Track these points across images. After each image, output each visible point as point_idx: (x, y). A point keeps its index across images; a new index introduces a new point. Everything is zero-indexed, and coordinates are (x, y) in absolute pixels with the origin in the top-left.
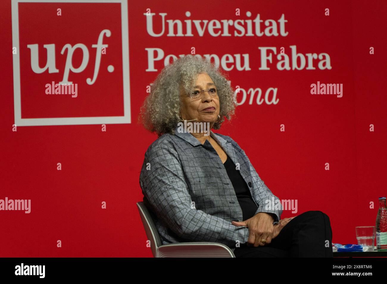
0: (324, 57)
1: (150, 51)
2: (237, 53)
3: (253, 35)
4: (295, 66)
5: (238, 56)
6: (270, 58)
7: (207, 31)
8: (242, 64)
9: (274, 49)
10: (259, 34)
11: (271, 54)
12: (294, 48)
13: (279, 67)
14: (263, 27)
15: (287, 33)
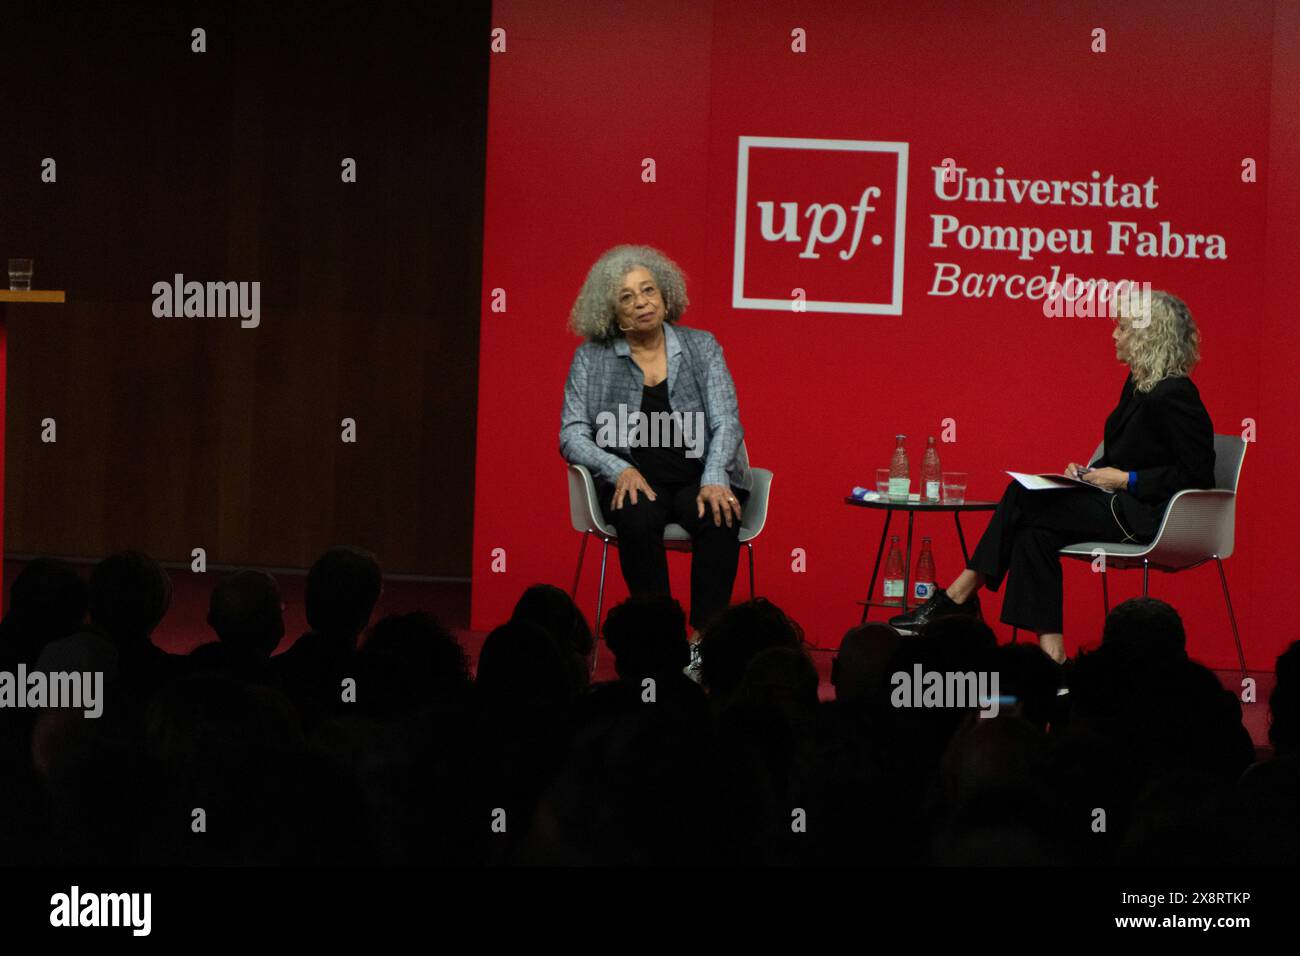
0: (1216, 242)
1: (938, 220)
2: (1073, 228)
3: (1100, 204)
4: (1166, 250)
5: (1074, 234)
6: (1126, 238)
7: (1027, 196)
8: (1081, 243)
9: (1134, 226)
10: (1110, 202)
11: (1128, 233)
12: (1166, 226)
13: (1140, 251)
14: (1117, 194)
15: (1157, 204)
